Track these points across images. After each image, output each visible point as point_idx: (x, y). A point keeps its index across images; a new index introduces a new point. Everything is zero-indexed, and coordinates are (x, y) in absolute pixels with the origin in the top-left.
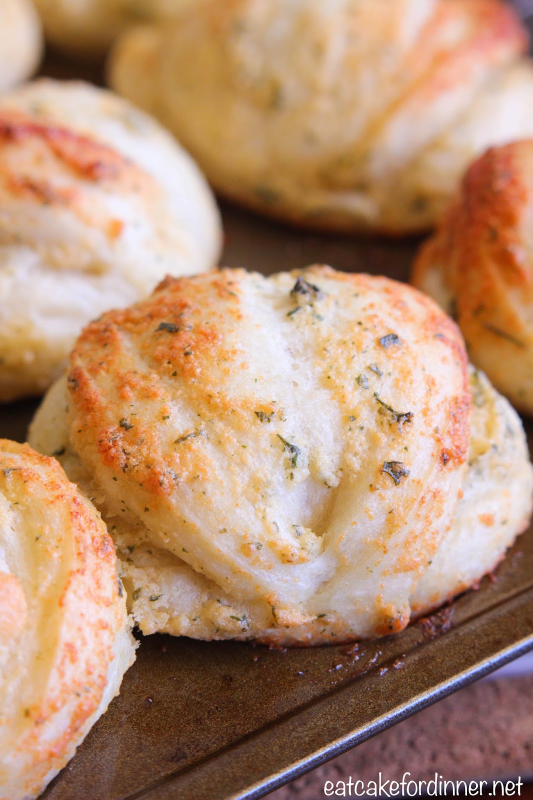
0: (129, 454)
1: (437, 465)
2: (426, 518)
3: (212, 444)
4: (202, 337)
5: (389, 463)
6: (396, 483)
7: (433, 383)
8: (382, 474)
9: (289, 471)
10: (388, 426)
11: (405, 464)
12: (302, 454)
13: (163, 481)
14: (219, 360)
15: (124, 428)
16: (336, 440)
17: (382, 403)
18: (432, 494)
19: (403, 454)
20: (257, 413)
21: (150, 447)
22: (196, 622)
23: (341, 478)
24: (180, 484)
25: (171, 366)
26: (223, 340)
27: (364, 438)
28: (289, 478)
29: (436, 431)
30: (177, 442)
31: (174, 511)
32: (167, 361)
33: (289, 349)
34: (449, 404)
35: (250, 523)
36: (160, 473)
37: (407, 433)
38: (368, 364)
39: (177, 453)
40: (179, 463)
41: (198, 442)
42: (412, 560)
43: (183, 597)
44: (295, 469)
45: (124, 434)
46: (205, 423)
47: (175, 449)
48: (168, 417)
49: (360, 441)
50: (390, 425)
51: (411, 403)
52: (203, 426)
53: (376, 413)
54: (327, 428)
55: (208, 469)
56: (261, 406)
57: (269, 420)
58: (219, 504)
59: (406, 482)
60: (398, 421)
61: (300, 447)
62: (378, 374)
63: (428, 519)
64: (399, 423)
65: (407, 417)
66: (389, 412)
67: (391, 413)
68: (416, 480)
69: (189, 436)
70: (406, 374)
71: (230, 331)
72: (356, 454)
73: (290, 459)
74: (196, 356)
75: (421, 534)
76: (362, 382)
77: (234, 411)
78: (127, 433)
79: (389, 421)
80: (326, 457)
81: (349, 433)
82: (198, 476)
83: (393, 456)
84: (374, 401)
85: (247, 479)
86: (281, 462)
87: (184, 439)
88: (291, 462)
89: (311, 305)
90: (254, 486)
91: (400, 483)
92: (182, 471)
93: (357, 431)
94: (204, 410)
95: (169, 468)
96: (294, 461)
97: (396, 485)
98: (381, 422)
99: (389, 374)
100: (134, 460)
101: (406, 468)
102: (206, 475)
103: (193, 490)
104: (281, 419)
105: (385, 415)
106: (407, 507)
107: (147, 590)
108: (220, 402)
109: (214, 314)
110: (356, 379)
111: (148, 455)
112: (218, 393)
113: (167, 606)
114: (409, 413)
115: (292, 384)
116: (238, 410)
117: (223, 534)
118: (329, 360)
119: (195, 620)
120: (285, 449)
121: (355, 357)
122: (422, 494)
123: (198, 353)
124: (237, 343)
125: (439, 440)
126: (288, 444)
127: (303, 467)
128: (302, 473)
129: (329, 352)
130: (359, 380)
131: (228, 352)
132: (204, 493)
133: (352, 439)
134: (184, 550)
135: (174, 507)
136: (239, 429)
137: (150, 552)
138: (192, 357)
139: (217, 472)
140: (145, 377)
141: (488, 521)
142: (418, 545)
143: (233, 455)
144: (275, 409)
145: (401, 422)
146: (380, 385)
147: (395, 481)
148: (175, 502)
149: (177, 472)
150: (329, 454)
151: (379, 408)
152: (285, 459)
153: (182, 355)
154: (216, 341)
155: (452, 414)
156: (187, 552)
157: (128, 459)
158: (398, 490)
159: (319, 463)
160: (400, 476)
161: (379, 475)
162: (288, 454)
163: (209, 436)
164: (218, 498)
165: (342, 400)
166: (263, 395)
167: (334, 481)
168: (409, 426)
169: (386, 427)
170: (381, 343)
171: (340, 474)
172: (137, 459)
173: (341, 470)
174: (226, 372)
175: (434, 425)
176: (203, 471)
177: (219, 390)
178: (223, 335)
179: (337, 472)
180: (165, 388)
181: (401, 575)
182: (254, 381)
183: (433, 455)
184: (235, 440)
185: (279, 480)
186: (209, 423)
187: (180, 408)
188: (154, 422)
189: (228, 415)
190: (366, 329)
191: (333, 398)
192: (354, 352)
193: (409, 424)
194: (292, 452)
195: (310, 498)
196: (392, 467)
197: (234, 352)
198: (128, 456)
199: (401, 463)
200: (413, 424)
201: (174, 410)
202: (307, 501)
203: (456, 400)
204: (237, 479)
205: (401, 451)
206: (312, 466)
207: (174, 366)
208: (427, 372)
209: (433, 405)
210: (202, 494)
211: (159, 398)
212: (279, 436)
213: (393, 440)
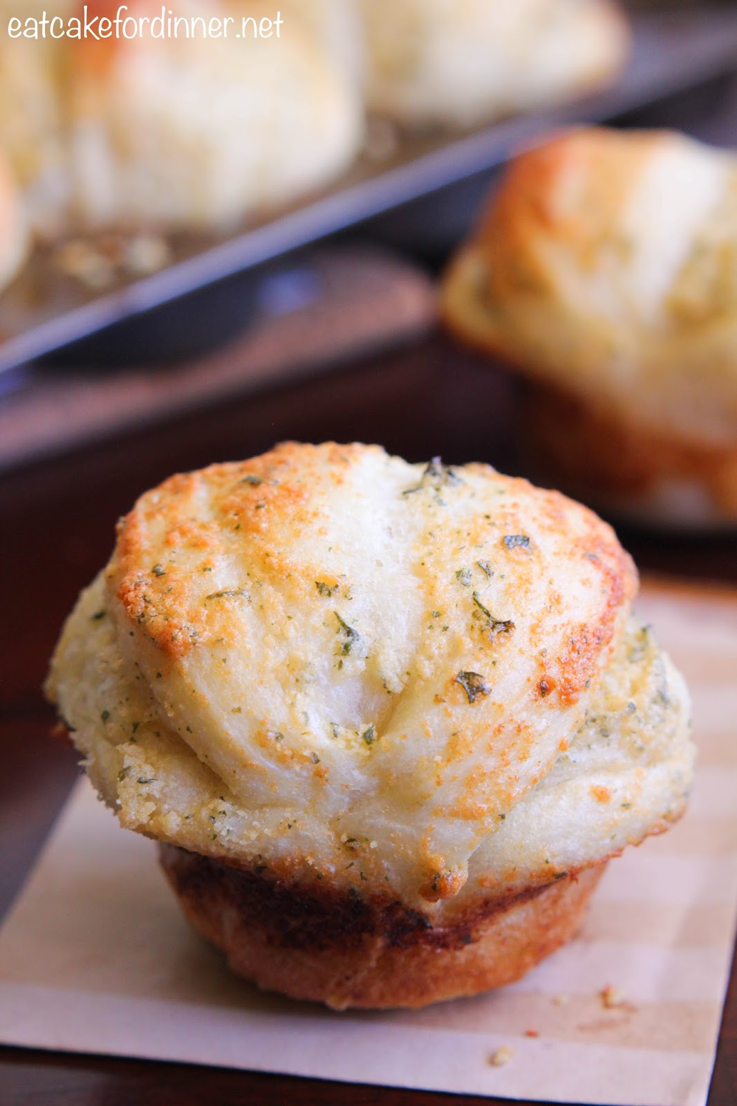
0: (149, 602)
1: (531, 692)
2: (502, 755)
3: (253, 608)
4: (286, 493)
5: (466, 673)
6: (471, 701)
7: (558, 601)
8: (453, 684)
9: (339, 658)
10: (479, 632)
11: (487, 680)
12: (360, 641)
13: (176, 635)
14: (294, 520)
15: (155, 574)
16: (410, 637)
17: (480, 605)
18: (516, 726)
19: (488, 668)
20: (317, 583)
21: (176, 598)
22: (188, 821)
23: (406, 684)
24: (197, 645)
25: (236, 518)
26: (308, 500)
27: (444, 641)
28: (337, 666)
29: (542, 653)
30: (210, 597)
31: (185, 677)
32: (234, 513)
33: (390, 528)
34: (573, 629)
35: (273, 706)
36: (176, 627)
37: (501, 645)
38: (478, 560)
39: (207, 609)
40: (204, 621)
41: (235, 602)
42: (475, 804)
43: (180, 789)
44: (348, 658)
45: (152, 581)
46: (251, 584)
47: (205, 605)
48: (210, 570)
49: (437, 644)
50: (482, 631)
51: (519, 614)
52: (247, 587)
53: (469, 615)
54: (403, 619)
55: (237, 633)
56: (326, 577)
57: (329, 594)
58: (240, 677)
59: (484, 703)
60: (493, 628)
61: (360, 633)
62: (487, 572)
63: (504, 757)
64: (493, 631)
65: (505, 626)
66: (485, 616)
67: (487, 618)
68: (499, 703)
69: (226, 593)
70: (525, 581)
71: (322, 493)
72: (430, 658)
73: (342, 644)
74: (268, 511)
75: (491, 773)
76: (463, 576)
77: (290, 576)
78: (156, 580)
79: (481, 627)
80: (392, 652)
81: (428, 631)
82: (222, 639)
83: (475, 668)
84: (471, 601)
85: (282, 655)
86: (331, 645)
87: (219, 595)
88: (342, 647)
89: (438, 490)
90: (288, 665)
91: (476, 702)
92: (204, 630)
93: (438, 630)
94: (256, 571)
95: (189, 624)
96: (347, 647)
97: (470, 702)
98: (472, 627)
99: (502, 577)
100: (154, 609)
101: (487, 686)
102: (233, 640)
103: (212, 655)
104: (346, 597)
105: (478, 619)
106: (477, 733)
107: (138, 769)
108: (277, 563)
109: (312, 474)
110: (456, 572)
111: (171, 606)
112: (279, 553)
113: (158, 795)
114: (509, 622)
115: (375, 562)
116: (296, 575)
117: (236, 713)
118: (431, 547)
119: (187, 818)
120: (339, 630)
121: (465, 549)
122: (501, 721)
123: (272, 508)
124: (323, 505)
125: (542, 665)
126: (344, 625)
127: (359, 658)
128: (355, 665)
129: (434, 537)
130: (459, 574)
131: (307, 513)
132: (224, 660)
133: (430, 639)
134: (188, 729)
135: (185, 672)
136: (291, 599)
137: (158, 735)
138: (262, 511)
139: (247, 639)
140: (204, 527)
141: (602, 796)
142: (485, 786)
143: (273, 624)
144: (341, 583)
145: (496, 631)
146: (487, 586)
147: (469, 697)
148: (187, 665)
149: (198, 631)
150: (398, 651)
151: (474, 610)
152: (337, 642)
153: (253, 507)
154: (298, 499)
155: (571, 640)
156: (191, 732)
157: (146, 607)
158: (471, 710)
159: (381, 658)
160: (477, 692)
161: (450, 685)
162: (342, 638)
163: (252, 599)
164: (240, 671)
165: (431, 591)
166: (330, 566)
167: (396, 685)
168: (504, 636)
169: (476, 634)
170: (506, 543)
171: (406, 678)
172: (157, 609)
173: (408, 673)
174: (297, 534)
175: (542, 647)
176: (232, 636)
177: (281, 550)
178: (311, 495)
179: (402, 675)
180: (221, 541)
181: (459, 822)
182: (328, 549)
183: (529, 680)
184: (281, 608)
185: (324, 666)
186: (256, 584)
187: (229, 564)
188: (192, 572)
189: (282, 579)
190: (493, 524)
191: (420, 587)
192: (467, 544)
193: (506, 634)
194: (348, 636)
195: (364, 702)
196: (469, 680)
197: (315, 514)
198: (148, 605)
199: (481, 676)
200: (511, 636)
201: (220, 565)
202: (359, 706)
203: (583, 627)
204: (270, 653)
205: (487, 665)
206: (371, 660)
207: (240, 519)
208: (555, 587)
209: (548, 623)
210: (222, 662)
211: (208, 549)
212: (336, 614)
213: (481, 649)
